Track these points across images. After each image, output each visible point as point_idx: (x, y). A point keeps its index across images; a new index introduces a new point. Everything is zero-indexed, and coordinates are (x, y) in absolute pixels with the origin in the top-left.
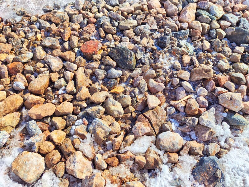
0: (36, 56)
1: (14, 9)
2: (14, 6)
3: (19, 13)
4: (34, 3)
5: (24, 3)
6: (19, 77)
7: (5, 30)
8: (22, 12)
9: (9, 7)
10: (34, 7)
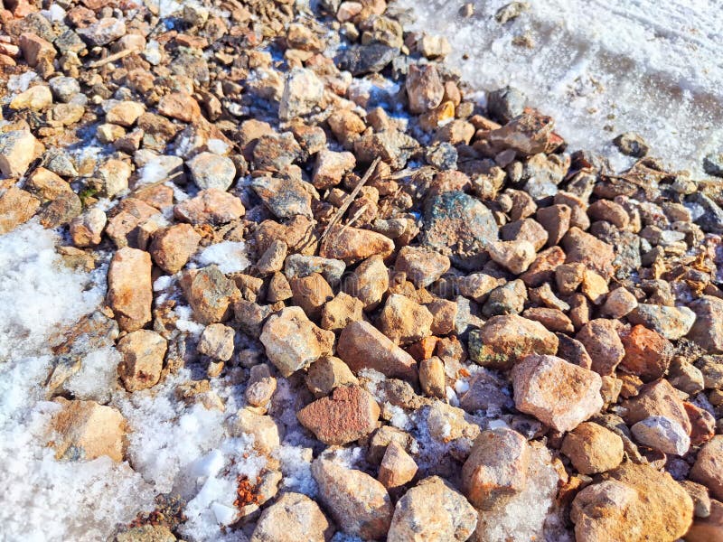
0: (711, 332)
1: (609, 129)
2: (610, 117)
3: (626, 148)
4: (675, 130)
5: (641, 120)
6: (666, 398)
7: (576, 185)
8: (637, 147)
9: (594, 115)
10: (675, 143)
